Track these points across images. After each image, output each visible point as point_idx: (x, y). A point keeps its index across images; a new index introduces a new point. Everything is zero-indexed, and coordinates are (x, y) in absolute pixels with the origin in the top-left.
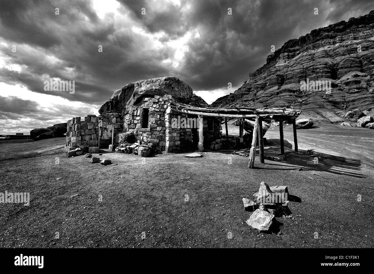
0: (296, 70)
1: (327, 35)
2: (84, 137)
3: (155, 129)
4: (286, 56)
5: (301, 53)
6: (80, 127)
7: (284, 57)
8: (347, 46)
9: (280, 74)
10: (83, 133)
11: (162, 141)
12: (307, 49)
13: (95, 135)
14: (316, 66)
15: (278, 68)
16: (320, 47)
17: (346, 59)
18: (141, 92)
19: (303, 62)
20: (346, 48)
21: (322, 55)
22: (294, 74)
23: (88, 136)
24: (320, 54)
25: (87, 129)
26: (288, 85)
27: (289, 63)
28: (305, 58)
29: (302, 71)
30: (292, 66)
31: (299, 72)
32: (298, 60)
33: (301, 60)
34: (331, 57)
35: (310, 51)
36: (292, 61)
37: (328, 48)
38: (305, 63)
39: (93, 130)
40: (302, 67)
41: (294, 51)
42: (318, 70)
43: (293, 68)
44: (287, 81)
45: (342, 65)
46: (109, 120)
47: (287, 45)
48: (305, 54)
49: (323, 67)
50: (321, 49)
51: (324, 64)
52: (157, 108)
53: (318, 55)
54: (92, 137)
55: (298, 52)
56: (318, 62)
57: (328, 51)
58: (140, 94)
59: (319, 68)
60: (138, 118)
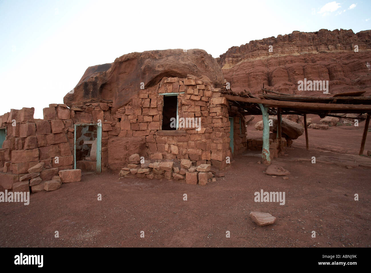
0: (240, 75)
1: (262, 46)
2: (45, 151)
3: (193, 132)
4: (231, 61)
5: (243, 60)
6: (34, 129)
7: (229, 61)
8: (277, 58)
9: (227, 77)
10: (41, 142)
11: (206, 150)
12: (247, 57)
13: (67, 144)
14: (256, 73)
15: (224, 71)
16: (257, 57)
17: (277, 69)
18: (159, 67)
19: (245, 69)
20: (276, 60)
21: (259, 64)
22: (239, 78)
23: (54, 148)
24: (258, 63)
25: (51, 132)
26: (235, 88)
27: (233, 67)
28: (246, 65)
29: (245, 76)
30: (236, 70)
31: (243, 77)
32: (240, 66)
33: (243, 66)
34: (266, 66)
35: (249, 59)
36: (236, 66)
37: (263, 58)
38: (247, 69)
39: (62, 135)
40: (244, 72)
41: (237, 57)
42: (257, 76)
43: (238, 73)
44: (233, 84)
45: (275, 74)
46: (92, 116)
47: (231, 51)
48: (246, 61)
49: (261, 74)
50: (258, 58)
51: (261, 72)
52: (196, 95)
53: (256, 63)
54: (62, 150)
55: (240, 59)
56: (257, 70)
57: (263, 61)
58: (158, 71)
59: (258, 75)
60: (153, 112)
